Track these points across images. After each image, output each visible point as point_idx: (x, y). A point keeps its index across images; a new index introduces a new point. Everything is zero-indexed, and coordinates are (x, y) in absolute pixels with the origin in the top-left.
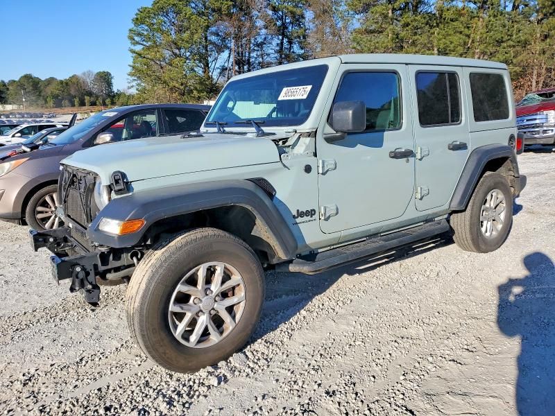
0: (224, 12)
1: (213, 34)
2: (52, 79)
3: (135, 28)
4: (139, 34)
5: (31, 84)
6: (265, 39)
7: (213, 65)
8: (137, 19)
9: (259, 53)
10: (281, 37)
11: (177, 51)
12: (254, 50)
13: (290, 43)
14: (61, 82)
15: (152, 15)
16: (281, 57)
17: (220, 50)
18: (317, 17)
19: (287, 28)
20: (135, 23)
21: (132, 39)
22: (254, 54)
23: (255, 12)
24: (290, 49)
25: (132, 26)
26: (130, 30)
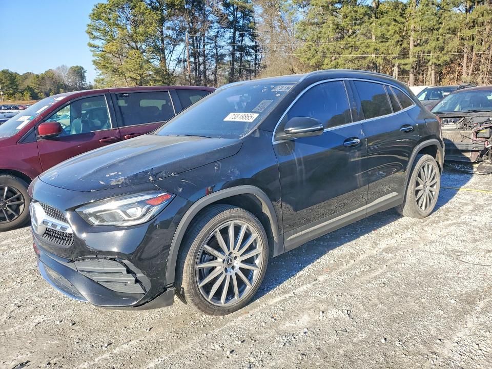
0: (176, 7)
1: (168, 28)
2: (29, 74)
3: (93, 23)
4: (98, 29)
5: (9, 78)
6: (218, 32)
7: (170, 57)
8: (94, 14)
9: (212, 46)
10: (232, 30)
11: (134, 45)
12: (208, 43)
13: (242, 35)
14: (38, 76)
15: (109, 11)
16: (234, 48)
17: (175, 42)
18: (265, 11)
19: (238, 22)
20: (93, 18)
21: (90, 33)
22: (208, 47)
23: (207, 8)
24: (242, 42)
25: (89, 22)
26: (89, 25)
